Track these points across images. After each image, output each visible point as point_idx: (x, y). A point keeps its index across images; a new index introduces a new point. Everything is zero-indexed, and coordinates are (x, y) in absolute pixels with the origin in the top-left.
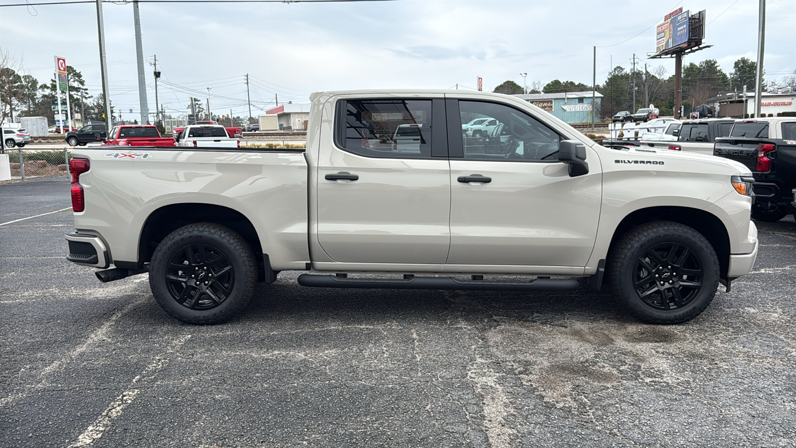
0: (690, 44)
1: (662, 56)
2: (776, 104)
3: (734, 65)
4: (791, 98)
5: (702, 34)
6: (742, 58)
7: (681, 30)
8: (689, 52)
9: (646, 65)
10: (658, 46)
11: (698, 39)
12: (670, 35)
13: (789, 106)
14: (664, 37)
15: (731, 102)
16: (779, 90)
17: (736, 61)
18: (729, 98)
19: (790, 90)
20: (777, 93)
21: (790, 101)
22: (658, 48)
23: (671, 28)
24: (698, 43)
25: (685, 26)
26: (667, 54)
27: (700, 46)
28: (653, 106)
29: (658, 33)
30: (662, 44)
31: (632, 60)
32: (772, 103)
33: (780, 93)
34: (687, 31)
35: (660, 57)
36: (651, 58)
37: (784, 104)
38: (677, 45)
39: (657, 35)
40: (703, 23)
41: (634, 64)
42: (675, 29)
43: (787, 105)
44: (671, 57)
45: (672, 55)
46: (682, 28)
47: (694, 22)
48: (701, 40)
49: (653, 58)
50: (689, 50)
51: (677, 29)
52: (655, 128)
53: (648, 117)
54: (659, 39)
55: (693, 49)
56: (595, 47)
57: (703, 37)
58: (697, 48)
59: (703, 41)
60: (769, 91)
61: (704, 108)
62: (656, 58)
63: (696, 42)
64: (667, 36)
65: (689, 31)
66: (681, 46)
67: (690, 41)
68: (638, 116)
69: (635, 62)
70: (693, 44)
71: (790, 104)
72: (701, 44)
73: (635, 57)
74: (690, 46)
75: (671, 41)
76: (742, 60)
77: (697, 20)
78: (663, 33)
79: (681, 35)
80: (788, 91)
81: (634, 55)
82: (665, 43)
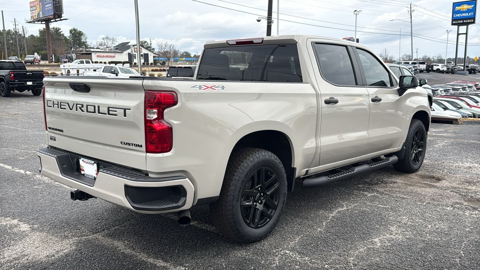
0: (55, 17)
1: (35, 22)
2: (107, 56)
3: (69, 32)
4: (114, 53)
5: (62, 11)
6: (73, 28)
7: (48, 7)
8: (54, 21)
9: (23, 27)
10: (32, 15)
11: (59, 14)
12: (40, 9)
13: (114, 58)
14: (35, 10)
15: (82, 54)
16: (107, 49)
17: (71, 29)
18: (80, 52)
19: (113, 49)
20: (106, 50)
21: (114, 55)
22: (32, 17)
23: (40, 5)
24: (60, 16)
25: (50, 5)
26: (39, 21)
27: (61, 18)
28: (37, 54)
29: (31, 7)
30: (34, 14)
31: (14, 23)
32: (105, 56)
33: (107, 51)
34: (52, 8)
35: (34, 23)
36: (28, 22)
37: (111, 57)
38: (46, 16)
39: (30, 8)
40: (61, 4)
41: (16, 25)
42: (43, 6)
43: (113, 57)
44: (41, 23)
45: (41, 22)
46: (48, 6)
47: (55, 3)
48: (61, 15)
49: (29, 22)
50: (54, 20)
51: (45, 6)
52: (89, 68)
53: (34, 61)
54: (32, 11)
55: (56, 20)
56: (2, 11)
57: (63, 13)
58: (59, 19)
59: (63, 15)
60: (101, 48)
61: (67, 57)
62: (31, 23)
63: (58, 16)
64: (38, 9)
65: (54, 8)
66: (49, 17)
67: (55, 14)
68: (27, 60)
69: (16, 24)
70: (57, 16)
71: (114, 57)
72: (62, 17)
73: (16, 21)
74: (55, 18)
75: (41, 13)
76: (73, 29)
77: (57, 2)
78: (35, 8)
79: (48, 10)
80: (112, 49)
81: (15, 19)
82: (37, 14)
